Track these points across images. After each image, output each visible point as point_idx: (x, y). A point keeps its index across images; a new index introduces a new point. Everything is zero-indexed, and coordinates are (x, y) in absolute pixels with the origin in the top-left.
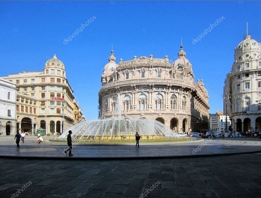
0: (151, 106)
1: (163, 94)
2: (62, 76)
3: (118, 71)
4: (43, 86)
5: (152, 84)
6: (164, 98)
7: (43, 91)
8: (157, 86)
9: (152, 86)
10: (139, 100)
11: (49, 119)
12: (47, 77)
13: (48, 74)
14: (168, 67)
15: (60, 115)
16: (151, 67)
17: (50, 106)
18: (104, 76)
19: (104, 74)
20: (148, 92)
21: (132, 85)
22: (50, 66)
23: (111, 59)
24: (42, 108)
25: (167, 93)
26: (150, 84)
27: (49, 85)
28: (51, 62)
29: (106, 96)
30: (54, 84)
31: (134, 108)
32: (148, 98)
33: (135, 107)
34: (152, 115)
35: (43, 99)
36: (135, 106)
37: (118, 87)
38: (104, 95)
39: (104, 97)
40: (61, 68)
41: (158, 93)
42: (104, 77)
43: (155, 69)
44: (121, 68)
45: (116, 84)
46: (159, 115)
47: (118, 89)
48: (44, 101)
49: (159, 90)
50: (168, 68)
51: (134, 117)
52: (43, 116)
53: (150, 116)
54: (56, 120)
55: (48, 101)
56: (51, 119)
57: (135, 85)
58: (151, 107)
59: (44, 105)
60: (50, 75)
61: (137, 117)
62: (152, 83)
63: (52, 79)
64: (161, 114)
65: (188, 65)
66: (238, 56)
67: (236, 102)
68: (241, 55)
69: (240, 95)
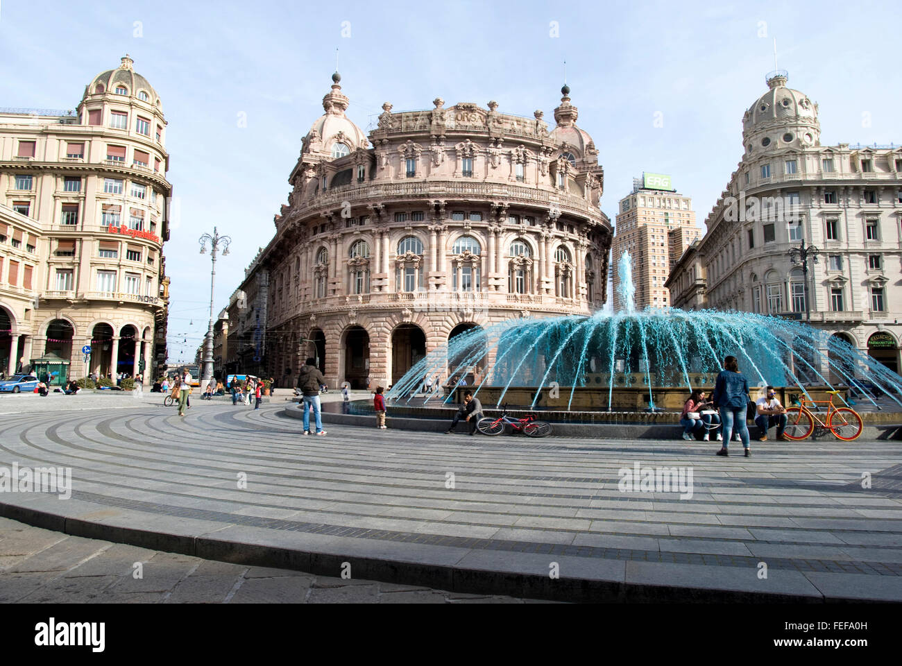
0: (497, 283)
1: (531, 239)
2: (154, 142)
3: (374, 145)
4: (73, 176)
5: (501, 201)
6: (536, 256)
7: (71, 196)
8: (518, 212)
9: (499, 209)
10: (453, 258)
11: (88, 314)
12: (94, 138)
13: (97, 129)
14: (548, 148)
15: (140, 302)
16: (496, 143)
17: (95, 261)
18: (310, 160)
19: (311, 153)
20: (485, 231)
21: (432, 201)
22: (110, 97)
23: (335, 103)
24: (60, 267)
25: (546, 238)
26: (495, 202)
27: (100, 172)
28: (115, 81)
29: (320, 235)
30: (121, 172)
31: (438, 286)
32: (484, 252)
33: (439, 281)
34: (501, 314)
35: (69, 231)
36: (437, 278)
37: (380, 205)
38: (312, 232)
39: (312, 238)
40: (153, 109)
41: (517, 237)
42: (312, 164)
43: (507, 150)
44: (389, 135)
45: (372, 193)
46: (524, 315)
47: (377, 211)
48: (74, 241)
49: (521, 225)
50: (546, 152)
51: (438, 318)
52: (64, 303)
53: (493, 319)
54: (118, 320)
55: (92, 238)
56: (97, 316)
57: (442, 201)
58: (497, 287)
59: (73, 253)
60: (107, 131)
61: (449, 319)
62: (503, 198)
63: (117, 150)
64: (528, 313)
65: (592, 151)
66: (761, 136)
67: (762, 282)
68: (769, 132)
69: (774, 258)
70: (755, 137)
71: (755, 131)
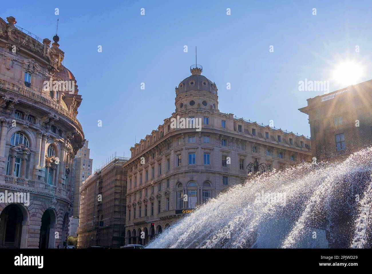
1: (32, 134)
6: (33, 148)
25: (43, 136)
66: (190, 99)
67: (185, 188)
68: (194, 98)
69: (194, 174)
70: (185, 99)
71: (186, 96)
